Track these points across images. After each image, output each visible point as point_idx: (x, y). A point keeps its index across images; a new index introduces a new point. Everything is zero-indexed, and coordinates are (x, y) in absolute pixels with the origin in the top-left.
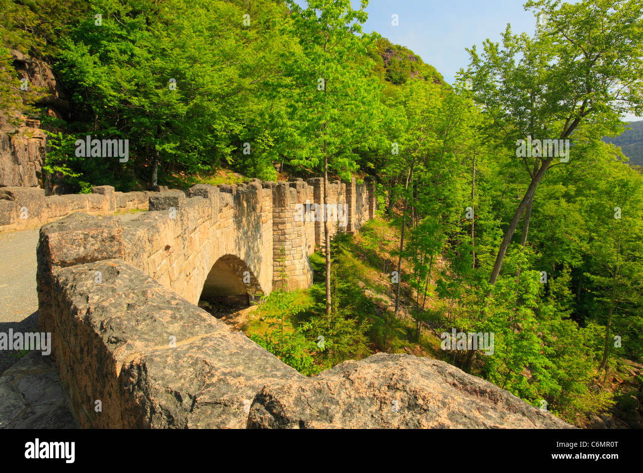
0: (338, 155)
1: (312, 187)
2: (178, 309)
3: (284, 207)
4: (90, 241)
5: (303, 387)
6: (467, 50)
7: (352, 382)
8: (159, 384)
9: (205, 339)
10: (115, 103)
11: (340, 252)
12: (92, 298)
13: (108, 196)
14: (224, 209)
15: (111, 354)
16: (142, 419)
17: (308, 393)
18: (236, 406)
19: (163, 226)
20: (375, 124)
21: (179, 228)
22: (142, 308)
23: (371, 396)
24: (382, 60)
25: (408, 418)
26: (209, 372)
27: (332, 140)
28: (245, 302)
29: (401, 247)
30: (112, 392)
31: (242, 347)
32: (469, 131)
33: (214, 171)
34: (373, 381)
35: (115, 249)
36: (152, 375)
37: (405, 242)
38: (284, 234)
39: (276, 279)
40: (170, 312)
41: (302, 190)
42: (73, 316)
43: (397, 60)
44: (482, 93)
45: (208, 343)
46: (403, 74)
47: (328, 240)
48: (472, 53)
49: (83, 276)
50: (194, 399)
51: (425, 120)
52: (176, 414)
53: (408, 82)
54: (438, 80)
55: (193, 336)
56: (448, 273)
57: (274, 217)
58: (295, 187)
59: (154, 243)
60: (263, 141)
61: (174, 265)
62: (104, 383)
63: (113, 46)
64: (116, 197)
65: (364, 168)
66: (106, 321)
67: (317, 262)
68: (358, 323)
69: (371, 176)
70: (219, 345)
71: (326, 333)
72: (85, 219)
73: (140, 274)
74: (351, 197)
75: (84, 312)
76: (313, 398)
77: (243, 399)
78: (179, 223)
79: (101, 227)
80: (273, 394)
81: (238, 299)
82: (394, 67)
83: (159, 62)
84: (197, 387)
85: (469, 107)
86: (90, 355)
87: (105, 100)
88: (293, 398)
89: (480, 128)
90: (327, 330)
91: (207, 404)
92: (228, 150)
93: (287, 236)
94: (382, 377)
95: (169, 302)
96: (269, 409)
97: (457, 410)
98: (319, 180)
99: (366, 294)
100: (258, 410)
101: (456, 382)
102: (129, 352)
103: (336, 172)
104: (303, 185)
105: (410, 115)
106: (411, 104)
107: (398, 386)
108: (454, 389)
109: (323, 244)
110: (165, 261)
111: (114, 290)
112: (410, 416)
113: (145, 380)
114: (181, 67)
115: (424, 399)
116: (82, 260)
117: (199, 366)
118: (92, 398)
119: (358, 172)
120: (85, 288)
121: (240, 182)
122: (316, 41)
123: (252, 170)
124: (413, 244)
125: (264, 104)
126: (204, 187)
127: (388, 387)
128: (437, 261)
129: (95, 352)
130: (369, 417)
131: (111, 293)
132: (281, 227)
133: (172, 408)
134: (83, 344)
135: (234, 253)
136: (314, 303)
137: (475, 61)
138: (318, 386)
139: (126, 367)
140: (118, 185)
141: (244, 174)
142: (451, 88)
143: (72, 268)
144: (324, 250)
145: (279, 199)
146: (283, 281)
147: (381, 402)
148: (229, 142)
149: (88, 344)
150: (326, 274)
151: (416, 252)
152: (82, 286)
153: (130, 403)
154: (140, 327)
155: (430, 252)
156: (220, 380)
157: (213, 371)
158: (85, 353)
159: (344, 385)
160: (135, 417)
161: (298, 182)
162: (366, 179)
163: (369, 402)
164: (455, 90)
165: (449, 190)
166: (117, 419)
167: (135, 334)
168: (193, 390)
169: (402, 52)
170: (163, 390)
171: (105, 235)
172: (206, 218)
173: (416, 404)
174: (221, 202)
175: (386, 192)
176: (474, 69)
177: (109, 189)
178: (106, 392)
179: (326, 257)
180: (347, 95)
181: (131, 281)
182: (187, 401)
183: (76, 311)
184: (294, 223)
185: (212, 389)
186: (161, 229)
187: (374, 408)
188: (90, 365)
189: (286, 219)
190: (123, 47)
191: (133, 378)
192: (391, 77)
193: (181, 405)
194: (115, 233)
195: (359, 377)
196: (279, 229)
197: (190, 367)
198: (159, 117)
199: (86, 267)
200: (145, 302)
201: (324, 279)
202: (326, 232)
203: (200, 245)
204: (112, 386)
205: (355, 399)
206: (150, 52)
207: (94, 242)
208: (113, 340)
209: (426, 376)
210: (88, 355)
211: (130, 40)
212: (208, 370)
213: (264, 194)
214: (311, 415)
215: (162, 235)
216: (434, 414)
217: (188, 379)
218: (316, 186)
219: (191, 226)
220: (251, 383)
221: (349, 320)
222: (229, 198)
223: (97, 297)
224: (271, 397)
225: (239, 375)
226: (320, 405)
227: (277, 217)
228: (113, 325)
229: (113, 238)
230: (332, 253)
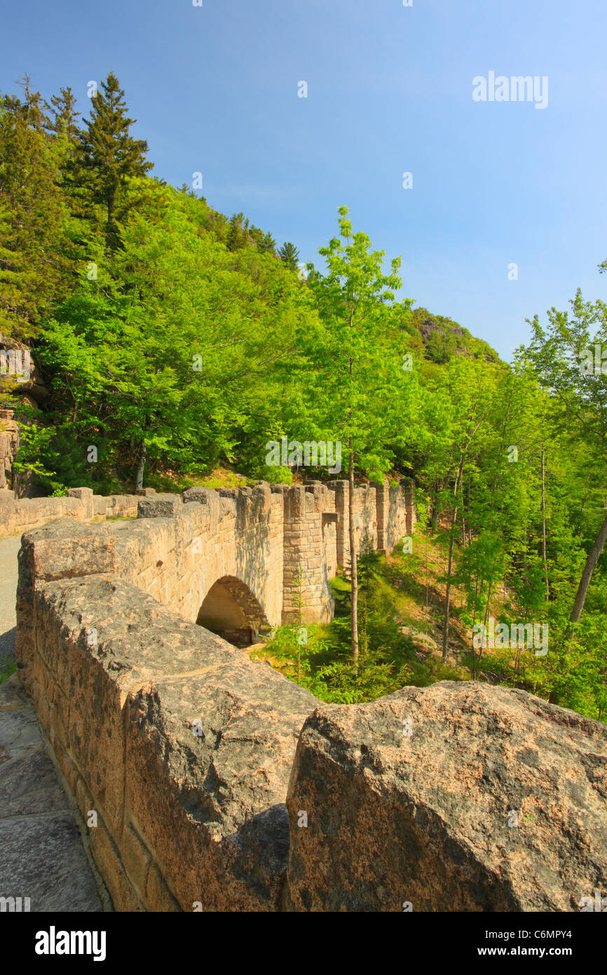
0: (367, 450)
1: (334, 492)
2: (188, 633)
3: (298, 516)
4: (79, 551)
5: (363, 709)
6: (527, 321)
7: (420, 705)
8: (175, 717)
9: (224, 669)
10: (99, 389)
11: (369, 576)
12: (86, 618)
13: (84, 501)
14: (225, 518)
15: (114, 682)
16: (155, 758)
17: (369, 716)
18: (269, 744)
19: (155, 537)
20: (414, 412)
21: (173, 541)
22: (146, 630)
23: (443, 720)
24: (420, 334)
25: (488, 742)
26: (235, 705)
27: (361, 432)
28: (246, 639)
29: (449, 572)
30: (113, 728)
31: (268, 679)
32: (534, 421)
33: (211, 472)
34: (443, 703)
35: (107, 561)
36: (166, 706)
37: (454, 564)
38: (298, 551)
39: (287, 609)
40: (179, 636)
41: (321, 496)
42: (63, 638)
43: (439, 333)
44: (549, 373)
45: (228, 672)
46: (446, 351)
47: (355, 561)
48: (535, 325)
49: (74, 591)
50: (219, 736)
51: (478, 407)
52: (198, 752)
53: (453, 361)
54: (491, 358)
55: (208, 665)
56: (513, 606)
57: (285, 529)
58: (312, 492)
59: (145, 557)
60: (272, 433)
61: (166, 586)
62: (103, 718)
63: (100, 324)
64: (95, 501)
65: (398, 468)
66: (105, 644)
67: (339, 589)
68: (395, 671)
69: (409, 478)
70: (241, 676)
71: (353, 681)
72: (71, 525)
73: (137, 591)
74: (383, 504)
75: (78, 633)
76: (375, 721)
77: (277, 736)
78: (173, 534)
79: (91, 534)
80: (328, 716)
81: (238, 635)
82: (436, 343)
83: (152, 342)
84: (221, 722)
85: (533, 390)
86: (83, 686)
87: (89, 385)
88: (352, 721)
89: (548, 417)
90: (354, 677)
91: (235, 740)
92: (229, 446)
93: (301, 554)
94: (454, 700)
95: (176, 624)
96: (324, 732)
97: (545, 735)
98: (342, 483)
99: (404, 632)
100: (311, 735)
101: (541, 711)
102: (135, 680)
103: (363, 472)
104: (323, 489)
105: (457, 401)
106: (458, 387)
107: (474, 708)
108: (539, 718)
109: (346, 565)
110: (156, 580)
111: (109, 609)
112: (491, 740)
113: (158, 712)
114: (177, 346)
115: (506, 722)
116: (69, 574)
117: (221, 697)
118: (82, 739)
119: (390, 473)
120: (76, 606)
121: (243, 485)
122: (340, 313)
123: (258, 469)
124: (466, 567)
125: (274, 389)
126: (201, 490)
127: (462, 710)
128: (497, 591)
129: (91, 681)
130: (443, 743)
131: (106, 613)
132: (293, 542)
133: (192, 745)
134: (74, 672)
135: (234, 575)
136: (336, 643)
137: (539, 334)
138: (379, 709)
139: (134, 698)
140: (97, 488)
141: (248, 475)
142: (508, 368)
143: (59, 582)
144: (348, 573)
145: (292, 505)
146: (296, 613)
147: (455, 726)
148: (231, 435)
149: (81, 672)
150: (352, 605)
151: (469, 577)
152: (72, 604)
153: (140, 740)
154: (145, 652)
155: (489, 578)
156: (248, 714)
157: (239, 704)
158: (77, 683)
159: (410, 708)
160: (146, 757)
161: (315, 486)
162: (402, 482)
163: (440, 726)
164: (514, 370)
165: (511, 497)
166: (116, 764)
167: (141, 660)
168: (216, 724)
169: (445, 324)
170: (179, 724)
171: (96, 544)
172: (204, 529)
173: (497, 728)
174: (221, 510)
175: (428, 499)
176: (538, 344)
177: (86, 491)
178: (104, 730)
179: (351, 582)
180: (377, 378)
181: (129, 599)
182: (210, 738)
183: (67, 630)
184: (311, 538)
185: (240, 723)
186: (154, 540)
187: (447, 733)
188: (83, 698)
189: (301, 532)
190: (112, 325)
191: (143, 710)
192: (432, 355)
193: (203, 742)
194: (107, 542)
195: (428, 699)
196: (292, 546)
197: (210, 699)
198: (148, 406)
199: (75, 582)
200: (149, 624)
201: (349, 612)
202: (352, 551)
203: (196, 562)
204: (113, 722)
205: (424, 722)
206: (142, 330)
207: (84, 552)
208: (115, 666)
209: (507, 701)
210: (80, 685)
211: (119, 317)
212: (232, 702)
213: (274, 501)
214: (374, 740)
215: (155, 548)
216: (519, 739)
217: (208, 712)
218: (339, 490)
219: (186, 538)
220: (284, 718)
221: (383, 665)
222: (231, 504)
223: (91, 617)
224: (325, 720)
225: (271, 709)
226: (384, 730)
227: (289, 530)
228: (114, 648)
229: (105, 548)
230: (359, 578)
